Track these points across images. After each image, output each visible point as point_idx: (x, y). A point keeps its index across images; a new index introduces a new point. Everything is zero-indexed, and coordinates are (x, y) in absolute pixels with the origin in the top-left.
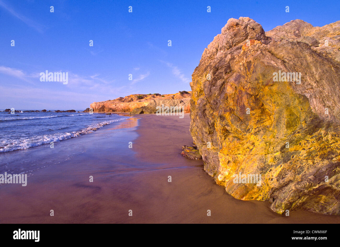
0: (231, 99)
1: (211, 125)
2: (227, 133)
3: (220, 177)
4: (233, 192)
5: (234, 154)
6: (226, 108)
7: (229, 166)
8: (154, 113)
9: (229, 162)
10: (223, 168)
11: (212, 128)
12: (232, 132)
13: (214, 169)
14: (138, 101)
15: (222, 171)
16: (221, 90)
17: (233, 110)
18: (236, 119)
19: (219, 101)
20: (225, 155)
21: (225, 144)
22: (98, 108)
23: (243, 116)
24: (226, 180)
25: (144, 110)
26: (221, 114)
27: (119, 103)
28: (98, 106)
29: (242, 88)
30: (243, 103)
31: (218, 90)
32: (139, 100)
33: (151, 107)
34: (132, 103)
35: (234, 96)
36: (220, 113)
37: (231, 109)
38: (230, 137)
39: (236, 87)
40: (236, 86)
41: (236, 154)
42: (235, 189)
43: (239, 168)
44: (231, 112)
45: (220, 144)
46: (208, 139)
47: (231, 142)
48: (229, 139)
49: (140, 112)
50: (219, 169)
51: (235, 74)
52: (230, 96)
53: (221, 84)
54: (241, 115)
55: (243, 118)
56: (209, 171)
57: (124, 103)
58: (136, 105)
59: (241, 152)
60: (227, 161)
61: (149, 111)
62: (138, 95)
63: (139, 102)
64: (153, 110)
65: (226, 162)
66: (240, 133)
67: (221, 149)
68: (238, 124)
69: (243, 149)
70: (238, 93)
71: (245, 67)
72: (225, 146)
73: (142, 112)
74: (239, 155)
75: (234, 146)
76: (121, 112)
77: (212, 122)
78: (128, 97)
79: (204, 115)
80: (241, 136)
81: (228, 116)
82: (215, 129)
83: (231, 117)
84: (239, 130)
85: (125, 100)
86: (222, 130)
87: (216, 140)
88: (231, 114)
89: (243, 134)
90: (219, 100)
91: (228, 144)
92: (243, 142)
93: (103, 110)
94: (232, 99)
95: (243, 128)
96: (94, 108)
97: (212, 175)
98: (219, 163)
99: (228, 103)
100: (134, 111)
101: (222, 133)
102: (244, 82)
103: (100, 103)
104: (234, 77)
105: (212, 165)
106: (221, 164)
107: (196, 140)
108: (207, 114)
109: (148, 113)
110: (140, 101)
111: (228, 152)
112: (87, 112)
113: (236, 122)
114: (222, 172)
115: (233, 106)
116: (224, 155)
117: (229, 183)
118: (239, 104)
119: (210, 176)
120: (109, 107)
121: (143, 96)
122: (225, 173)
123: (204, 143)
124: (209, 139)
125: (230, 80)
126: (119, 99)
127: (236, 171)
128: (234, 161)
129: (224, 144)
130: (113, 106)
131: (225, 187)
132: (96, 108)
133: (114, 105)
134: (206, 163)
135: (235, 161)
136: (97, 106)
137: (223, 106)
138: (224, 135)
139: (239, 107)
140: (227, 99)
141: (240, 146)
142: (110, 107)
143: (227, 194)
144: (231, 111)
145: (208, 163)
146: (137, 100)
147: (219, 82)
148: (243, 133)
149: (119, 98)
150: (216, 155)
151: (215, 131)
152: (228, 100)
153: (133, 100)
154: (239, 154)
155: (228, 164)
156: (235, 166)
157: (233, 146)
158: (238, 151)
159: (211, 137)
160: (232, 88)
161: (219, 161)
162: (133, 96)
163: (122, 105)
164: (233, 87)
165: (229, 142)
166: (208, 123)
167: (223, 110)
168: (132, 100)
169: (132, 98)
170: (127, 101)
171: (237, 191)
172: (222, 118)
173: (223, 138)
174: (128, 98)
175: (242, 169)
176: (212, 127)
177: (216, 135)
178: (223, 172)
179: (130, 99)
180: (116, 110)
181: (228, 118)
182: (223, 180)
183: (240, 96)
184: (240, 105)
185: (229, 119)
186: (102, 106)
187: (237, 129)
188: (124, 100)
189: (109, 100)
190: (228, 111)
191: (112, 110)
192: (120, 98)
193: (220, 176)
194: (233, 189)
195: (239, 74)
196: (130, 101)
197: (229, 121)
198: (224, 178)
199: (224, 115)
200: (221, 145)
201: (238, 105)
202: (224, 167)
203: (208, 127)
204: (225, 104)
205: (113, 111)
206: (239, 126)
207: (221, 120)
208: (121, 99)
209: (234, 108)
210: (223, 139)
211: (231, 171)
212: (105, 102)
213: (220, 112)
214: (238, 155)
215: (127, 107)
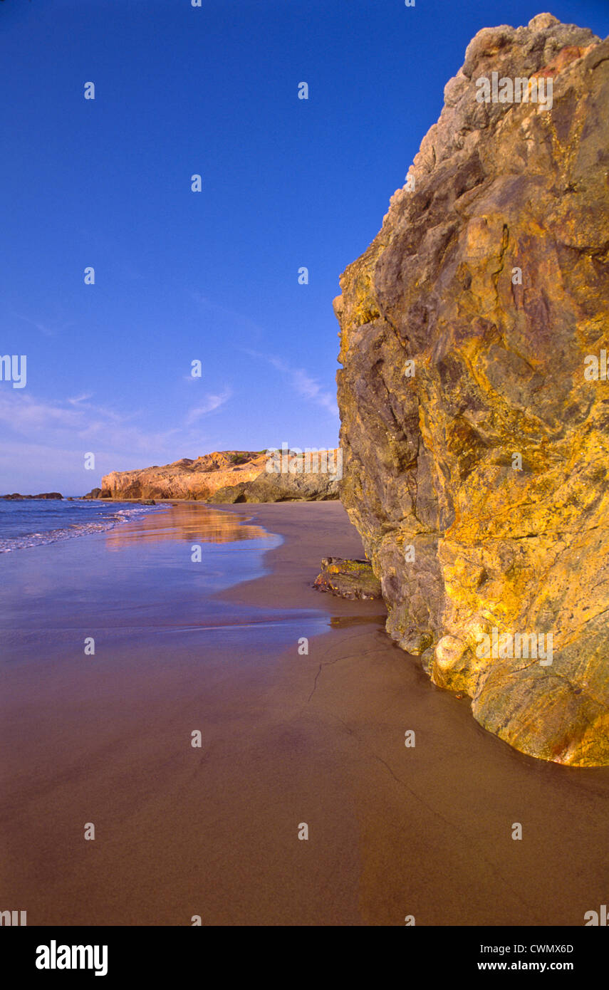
0: (484, 282)
1: (406, 426)
2: (473, 447)
3: (447, 651)
4: (507, 720)
5: (510, 535)
6: (467, 324)
7: (485, 597)
8: (273, 501)
9: (484, 578)
10: (458, 610)
11: (409, 435)
12: (497, 433)
13: (424, 624)
14: (233, 469)
15: (456, 621)
16: (440, 259)
17: (498, 329)
18: (509, 365)
19: (435, 301)
20: (465, 547)
21: (466, 497)
22: (122, 487)
23: (542, 353)
24: (473, 662)
25: (246, 493)
26: (443, 350)
27: (180, 474)
28: (122, 482)
29: (532, 225)
30: (542, 291)
31: (429, 263)
32: (236, 467)
33: (265, 485)
34: (215, 474)
35: (499, 267)
36: (439, 353)
37: (489, 326)
38: (488, 465)
39: (505, 226)
40: (506, 221)
41: (517, 539)
42: (517, 707)
43: (532, 603)
44: (486, 339)
45: (446, 503)
46: (396, 495)
47: (490, 488)
48: (482, 475)
49: (235, 496)
50: (443, 618)
51: (498, 184)
52: (480, 270)
53: (439, 238)
54: (535, 346)
55: (542, 362)
56: (404, 634)
57: (192, 474)
58: (226, 479)
59: (538, 523)
60: (478, 573)
61: (260, 495)
62: (234, 454)
63: (234, 472)
64: (271, 493)
65: (473, 577)
66: (534, 435)
67: (448, 525)
68: (522, 387)
69: (549, 509)
70: (516, 248)
71: (546, 129)
72: (465, 507)
73: (241, 499)
74: (531, 540)
75: (506, 501)
76: (183, 500)
77: (406, 411)
78: (206, 457)
79: (377, 385)
80: (537, 447)
81: (473, 357)
82: (420, 441)
83: (487, 359)
84: (528, 412)
85: (196, 466)
86: (452, 434)
87: (429, 491)
88: (487, 348)
89: (545, 433)
90: (432, 296)
91: (478, 495)
92: (547, 475)
93: (137, 495)
94: (489, 283)
95: (546, 401)
96: (113, 489)
97: (413, 648)
98: (442, 589)
99: (471, 301)
100: (220, 496)
101: (450, 449)
102: (543, 199)
103: (128, 474)
104: (497, 193)
105: (414, 604)
106: (449, 589)
107: (358, 518)
108: (388, 378)
109: (257, 501)
110: (238, 469)
111: (481, 531)
112: (92, 498)
113: (513, 377)
114: (454, 629)
115: (496, 311)
116: (461, 549)
117: (486, 676)
118: (520, 297)
119: (406, 652)
120: (153, 484)
121: (247, 455)
122: (467, 628)
123: (383, 524)
124: (399, 494)
125: (478, 207)
126: (181, 464)
127: (519, 619)
128: (506, 568)
129: (461, 497)
130: (164, 483)
131: (471, 699)
132: (118, 488)
133: (166, 481)
134: (395, 605)
135: (512, 567)
136: (120, 481)
137: (449, 315)
138: (459, 458)
139: (523, 312)
140: (468, 285)
141: (534, 497)
142: (156, 486)
143: (480, 729)
144: (489, 333)
145: (401, 599)
146: (230, 466)
147: (434, 235)
148: (547, 429)
149: (180, 460)
150: (430, 554)
151: (421, 449)
152: (471, 292)
153: (218, 467)
154: (528, 536)
155: (483, 589)
156: (516, 595)
157: (501, 503)
158: (526, 522)
159: (409, 482)
160: (490, 230)
161: (440, 580)
162: (220, 457)
163: (189, 481)
164: (495, 225)
165: (484, 489)
166: (394, 417)
167: (453, 330)
168: (216, 466)
169: (217, 462)
170: (204, 469)
171: (528, 712)
172: (448, 370)
173: (457, 470)
174: (205, 461)
175: (550, 602)
176: (411, 432)
177: (428, 470)
178: (461, 625)
179: (210, 463)
180: (172, 493)
181: (475, 364)
182: (460, 661)
183: (528, 258)
184: (528, 301)
185: (478, 368)
186: (134, 483)
187: (519, 411)
188: (193, 465)
189: (154, 467)
190: (472, 333)
191: (160, 495)
192: (185, 460)
193: (444, 643)
194: (508, 704)
195: (515, 178)
196: (210, 470)
197: (480, 379)
198: (465, 653)
199: (459, 351)
200: (447, 509)
201: (520, 305)
202: (464, 603)
203: (392, 437)
204: (461, 307)
205: (165, 496)
206: (525, 396)
207: (444, 382)
208: (186, 465)
209: (500, 320)
210: (458, 474)
211: (494, 618)
212: (143, 471)
213: (440, 348)
214: (524, 540)
215: (200, 484)
